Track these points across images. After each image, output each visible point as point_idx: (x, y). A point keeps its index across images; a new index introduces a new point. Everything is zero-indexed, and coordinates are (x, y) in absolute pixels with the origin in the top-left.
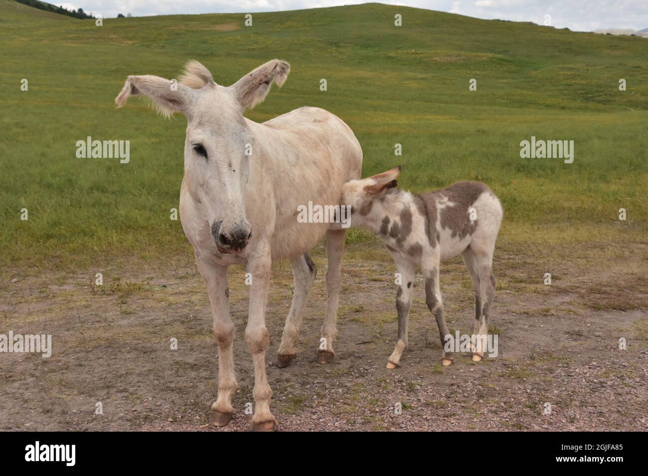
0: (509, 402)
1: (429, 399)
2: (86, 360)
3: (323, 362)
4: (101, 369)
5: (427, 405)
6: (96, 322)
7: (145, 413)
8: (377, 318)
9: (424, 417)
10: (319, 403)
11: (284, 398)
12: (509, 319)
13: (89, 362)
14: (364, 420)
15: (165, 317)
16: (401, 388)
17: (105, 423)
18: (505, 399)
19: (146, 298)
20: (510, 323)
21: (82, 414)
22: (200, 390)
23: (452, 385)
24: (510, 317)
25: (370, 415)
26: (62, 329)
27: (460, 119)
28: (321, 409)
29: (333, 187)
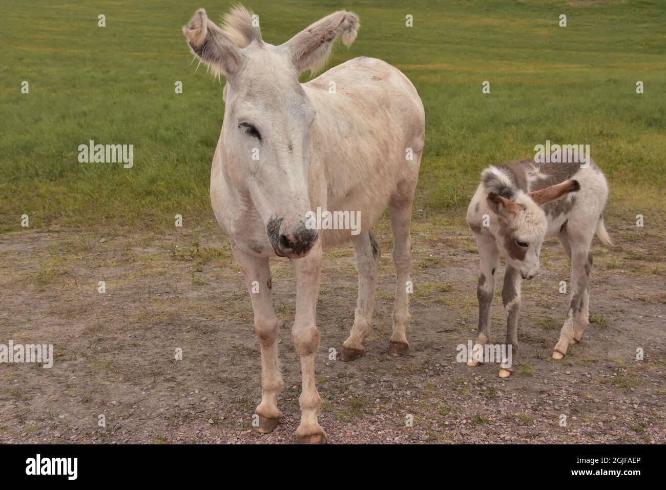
0: (610, 422)
1: (511, 411)
2: (142, 340)
3: (395, 355)
4: (155, 350)
5: (508, 419)
6: (165, 293)
7: (187, 410)
8: (465, 301)
9: (502, 436)
10: (381, 408)
11: (343, 399)
12: (620, 306)
13: (145, 342)
14: (429, 436)
15: (238, 290)
16: (480, 394)
17: (143, 421)
18: (605, 417)
19: (224, 266)
20: (622, 311)
21: (121, 407)
22: (253, 383)
23: (542, 392)
24: (622, 304)
25: (437, 429)
26: (129, 300)
27: (591, 68)
28: (382, 417)
29: (392, 160)
